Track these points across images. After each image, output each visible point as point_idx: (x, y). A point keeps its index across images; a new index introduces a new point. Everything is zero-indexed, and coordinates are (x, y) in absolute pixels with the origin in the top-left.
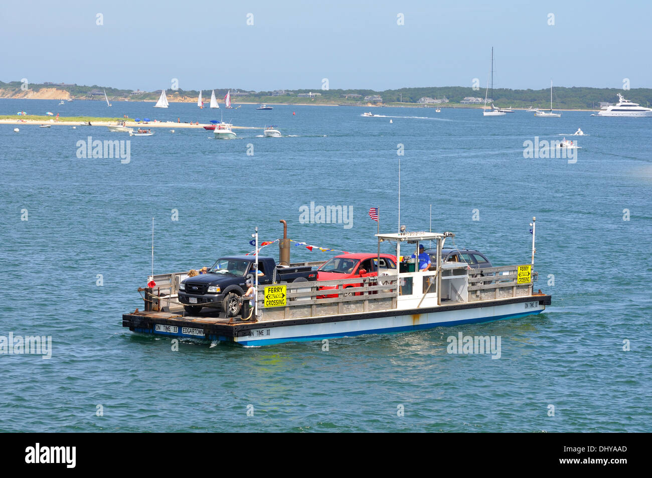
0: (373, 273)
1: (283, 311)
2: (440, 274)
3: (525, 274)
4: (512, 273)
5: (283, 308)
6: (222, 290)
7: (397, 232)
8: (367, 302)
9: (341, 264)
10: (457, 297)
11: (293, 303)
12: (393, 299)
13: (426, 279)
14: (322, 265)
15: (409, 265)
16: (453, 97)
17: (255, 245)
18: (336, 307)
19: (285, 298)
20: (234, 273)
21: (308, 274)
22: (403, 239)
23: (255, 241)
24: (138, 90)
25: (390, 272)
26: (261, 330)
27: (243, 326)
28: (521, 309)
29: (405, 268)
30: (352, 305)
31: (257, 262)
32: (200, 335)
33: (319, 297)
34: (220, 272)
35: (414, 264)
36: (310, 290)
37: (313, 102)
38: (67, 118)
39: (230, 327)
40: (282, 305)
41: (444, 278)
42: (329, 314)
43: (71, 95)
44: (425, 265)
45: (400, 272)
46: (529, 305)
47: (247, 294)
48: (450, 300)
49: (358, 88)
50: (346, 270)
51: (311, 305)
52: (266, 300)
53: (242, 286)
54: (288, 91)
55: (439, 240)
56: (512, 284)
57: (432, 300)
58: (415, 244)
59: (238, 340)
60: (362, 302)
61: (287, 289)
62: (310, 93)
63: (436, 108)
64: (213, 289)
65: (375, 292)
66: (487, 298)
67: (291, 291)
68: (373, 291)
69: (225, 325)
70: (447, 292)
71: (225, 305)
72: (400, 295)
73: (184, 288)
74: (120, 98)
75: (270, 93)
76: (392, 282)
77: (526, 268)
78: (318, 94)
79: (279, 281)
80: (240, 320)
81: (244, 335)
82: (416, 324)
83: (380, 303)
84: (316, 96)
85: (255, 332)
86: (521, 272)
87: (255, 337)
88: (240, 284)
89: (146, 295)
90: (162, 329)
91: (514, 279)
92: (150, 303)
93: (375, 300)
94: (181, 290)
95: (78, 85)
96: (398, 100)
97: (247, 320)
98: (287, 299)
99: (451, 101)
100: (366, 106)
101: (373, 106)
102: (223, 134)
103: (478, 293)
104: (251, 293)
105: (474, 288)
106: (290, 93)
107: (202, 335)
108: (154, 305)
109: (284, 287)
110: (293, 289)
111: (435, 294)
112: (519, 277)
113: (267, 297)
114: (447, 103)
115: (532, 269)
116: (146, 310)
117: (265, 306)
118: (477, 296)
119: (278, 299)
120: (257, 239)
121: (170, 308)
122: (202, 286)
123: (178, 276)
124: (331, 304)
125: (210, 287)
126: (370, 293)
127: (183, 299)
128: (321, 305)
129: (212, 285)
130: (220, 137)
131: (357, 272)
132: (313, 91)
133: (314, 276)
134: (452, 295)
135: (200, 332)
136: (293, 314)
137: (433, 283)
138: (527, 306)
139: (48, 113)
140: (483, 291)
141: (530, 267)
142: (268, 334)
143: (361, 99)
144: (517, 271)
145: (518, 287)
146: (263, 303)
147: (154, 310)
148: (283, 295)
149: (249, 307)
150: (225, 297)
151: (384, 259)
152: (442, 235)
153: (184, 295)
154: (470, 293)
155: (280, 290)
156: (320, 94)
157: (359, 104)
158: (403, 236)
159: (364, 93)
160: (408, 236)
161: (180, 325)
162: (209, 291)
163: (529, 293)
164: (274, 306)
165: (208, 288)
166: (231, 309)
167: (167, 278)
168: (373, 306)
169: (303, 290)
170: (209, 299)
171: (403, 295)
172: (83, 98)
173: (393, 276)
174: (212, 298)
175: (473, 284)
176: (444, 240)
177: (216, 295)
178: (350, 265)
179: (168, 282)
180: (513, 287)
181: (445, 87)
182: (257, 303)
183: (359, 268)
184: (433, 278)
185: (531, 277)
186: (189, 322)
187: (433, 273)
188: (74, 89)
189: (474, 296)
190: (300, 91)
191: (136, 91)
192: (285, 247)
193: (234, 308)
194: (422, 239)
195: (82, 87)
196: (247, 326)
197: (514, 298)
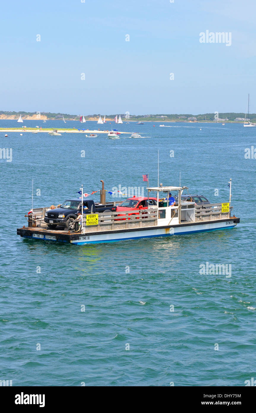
0: (146, 207)
1: (97, 227)
2: (180, 208)
3: (226, 208)
4: (219, 207)
5: (97, 226)
6: (65, 216)
7: (157, 186)
8: (141, 222)
9: (131, 203)
10: (190, 220)
11: (102, 223)
12: (155, 221)
13: (173, 210)
14: (121, 203)
15: (163, 203)
16: (230, 118)
17: (81, 194)
18: (125, 225)
19: (97, 220)
20: (73, 208)
21: (111, 208)
22: (160, 190)
23: (81, 192)
24: (80, 115)
25: (154, 207)
26: (85, 237)
27: (75, 235)
28: (223, 225)
29: (161, 205)
30: (133, 224)
31: (82, 203)
32: (54, 239)
33: (115, 220)
34: (66, 207)
35: (167, 203)
36: (110, 216)
37: (164, 120)
38: (46, 129)
39: (68, 235)
40: (96, 224)
41: (182, 210)
42: (121, 228)
43: (48, 117)
44: (173, 203)
45: (159, 207)
46: (228, 223)
47: (78, 218)
48: (186, 221)
49: (185, 114)
50: (132, 206)
51: (111, 224)
52: (87, 221)
53: (76, 214)
54: (151, 115)
55: (180, 190)
56: (219, 212)
57: (176, 221)
58: (167, 193)
59: (72, 242)
60: (138, 222)
61: (99, 216)
62: (162, 116)
63: (222, 123)
64: (61, 216)
65: (146, 217)
66: (205, 220)
67: (101, 217)
68: (145, 217)
69: (66, 234)
70: (185, 217)
71: (67, 224)
72: (159, 218)
73: (47, 216)
74: (71, 119)
75: (143, 116)
76: (155, 212)
77: (226, 205)
78: (166, 117)
79: (94, 212)
80: (74, 232)
81: (76, 239)
82: (168, 233)
83: (148, 223)
84: (165, 117)
85: (81, 238)
86: (224, 206)
87: (81, 241)
88: (75, 214)
89: (29, 219)
90: (36, 236)
91: (220, 210)
92: (31, 223)
93: (146, 221)
94: (46, 216)
95: (51, 113)
96: (204, 119)
97: (78, 232)
98: (98, 221)
99: (230, 120)
100: (189, 122)
101: (192, 122)
102: (112, 136)
103: (201, 217)
104: (80, 218)
105: (199, 215)
106: (153, 116)
107: (55, 239)
108: (33, 224)
109: (97, 215)
110: (102, 216)
111: (178, 218)
112: (222, 209)
113: (88, 220)
114: (228, 120)
115: (230, 205)
116: (29, 226)
117: (87, 224)
118: (200, 219)
119: (94, 221)
120: (82, 191)
121: (41, 225)
122: (55, 214)
123: (46, 209)
124: (122, 224)
125: (59, 215)
126: (143, 218)
127: (47, 221)
128: (116, 224)
129: (60, 214)
130: (111, 138)
131: (138, 207)
132: (163, 115)
133: (115, 209)
134: (187, 218)
135: (54, 238)
136: (102, 229)
137: (177, 212)
138: (227, 224)
139: (37, 127)
140: (203, 216)
141: (228, 204)
142: (89, 239)
143: (187, 119)
144: (221, 206)
145: (222, 214)
146: (86, 223)
147: (33, 226)
148: (97, 219)
149: (78, 225)
150: (67, 220)
151: (152, 200)
152: (181, 188)
153: (47, 219)
154: (196, 217)
155: (95, 217)
156: (167, 117)
157: (185, 121)
158: (161, 189)
159: (188, 116)
160: (163, 188)
161: (44, 234)
162: (59, 217)
163: (228, 217)
164: (91, 225)
165: (58, 216)
166: (70, 226)
167: (40, 210)
168: (144, 224)
169: (108, 216)
170: (59, 221)
171: (161, 218)
172: (53, 119)
173: (155, 209)
174: (61, 220)
175: (198, 213)
176: (183, 190)
177: (63, 219)
178: (135, 203)
179: (41, 212)
180: (219, 214)
181: (227, 113)
182: (82, 223)
183: (139, 205)
184: (176, 210)
185: (229, 209)
186: (49, 233)
187: (177, 207)
188: (49, 115)
189: (198, 219)
190: (157, 115)
191: (78, 116)
192: (103, 194)
193: (72, 225)
194: (170, 190)
195: (53, 114)
196: (77, 235)
197: (220, 219)
